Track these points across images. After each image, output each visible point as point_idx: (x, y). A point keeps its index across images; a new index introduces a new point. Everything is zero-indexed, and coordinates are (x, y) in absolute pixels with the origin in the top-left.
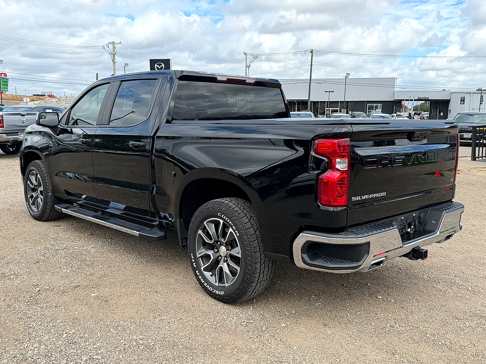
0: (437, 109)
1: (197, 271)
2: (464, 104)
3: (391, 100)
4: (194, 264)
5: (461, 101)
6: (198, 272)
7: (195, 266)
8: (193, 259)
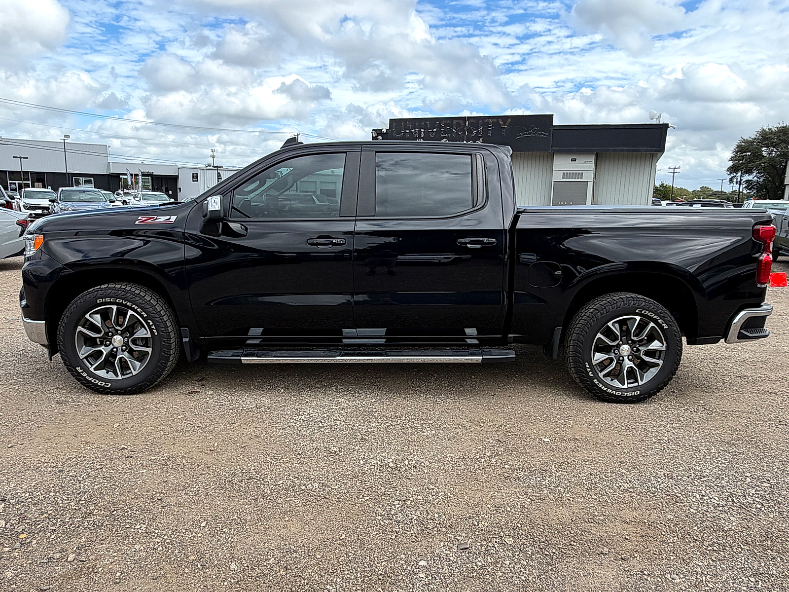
0: (162, 186)
1: (594, 381)
2: (197, 181)
3: (106, 173)
4: (591, 373)
5: (193, 177)
6: (596, 380)
7: (592, 375)
8: (588, 368)
